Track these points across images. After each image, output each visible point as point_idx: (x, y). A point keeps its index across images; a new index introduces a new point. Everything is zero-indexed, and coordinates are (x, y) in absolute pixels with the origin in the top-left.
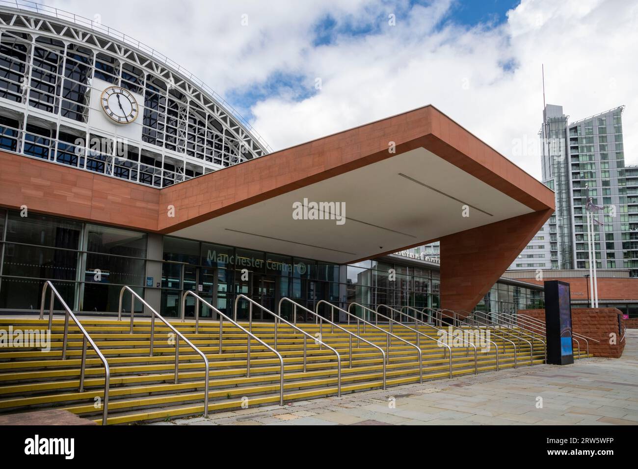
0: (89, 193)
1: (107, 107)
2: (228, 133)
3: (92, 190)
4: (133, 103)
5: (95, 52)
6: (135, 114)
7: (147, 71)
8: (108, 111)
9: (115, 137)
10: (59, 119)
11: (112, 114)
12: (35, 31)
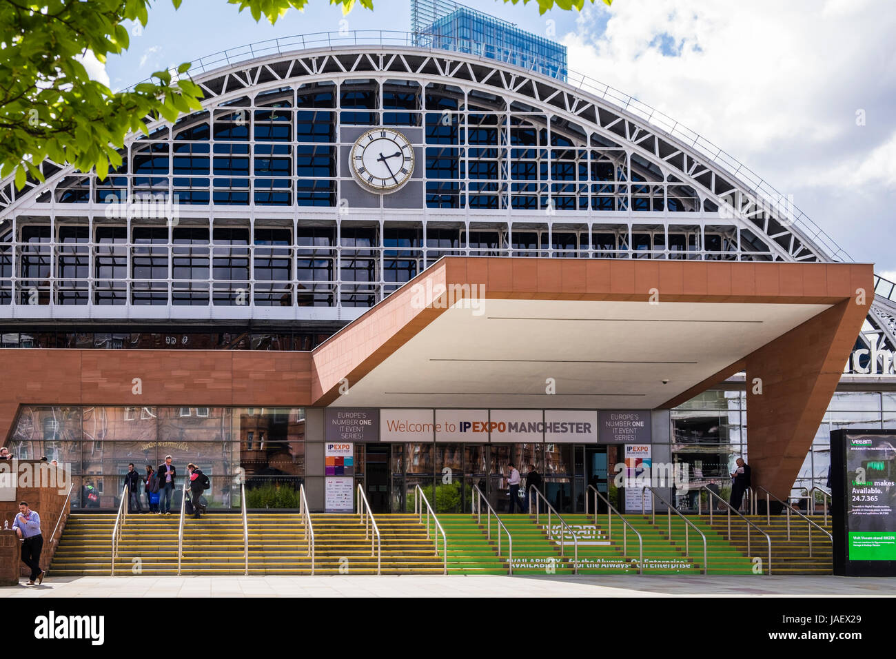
1: (362, 170)
4: (404, 147)
5: (338, 83)
6: (408, 166)
7: (424, 80)
8: (365, 176)
9: (382, 215)
10: (296, 213)
11: (371, 178)
12: (252, 90)
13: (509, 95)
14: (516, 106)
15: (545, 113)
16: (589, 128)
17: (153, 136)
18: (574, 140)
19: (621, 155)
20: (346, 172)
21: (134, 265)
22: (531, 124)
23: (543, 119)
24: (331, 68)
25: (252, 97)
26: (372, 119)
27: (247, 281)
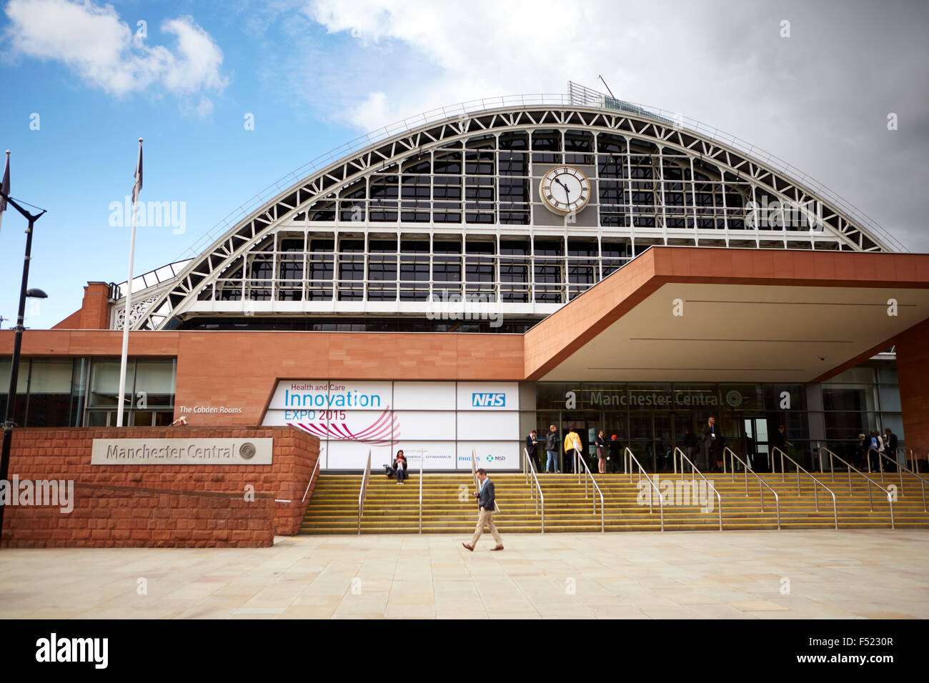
0: (453, 354)
1: (550, 197)
2: (729, 176)
3: (457, 351)
4: (582, 180)
5: (530, 132)
6: (586, 194)
7: (596, 131)
8: (553, 202)
9: (566, 231)
10: (499, 230)
11: (557, 203)
12: (464, 135)
13: (661, 141)
14: (666, 150)
15: (688, 156)
16: (723, 168)
17: (386, 171)
18: (710, 177)
19: (748, 188)
20: (537, 198)
21: (370, 271)
22: (678, 165)
23: (687, 161)
24: (525, 120)
25: (464, 142)
26: (557, 160)
27: (459, 282)
